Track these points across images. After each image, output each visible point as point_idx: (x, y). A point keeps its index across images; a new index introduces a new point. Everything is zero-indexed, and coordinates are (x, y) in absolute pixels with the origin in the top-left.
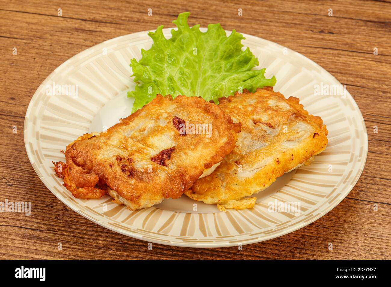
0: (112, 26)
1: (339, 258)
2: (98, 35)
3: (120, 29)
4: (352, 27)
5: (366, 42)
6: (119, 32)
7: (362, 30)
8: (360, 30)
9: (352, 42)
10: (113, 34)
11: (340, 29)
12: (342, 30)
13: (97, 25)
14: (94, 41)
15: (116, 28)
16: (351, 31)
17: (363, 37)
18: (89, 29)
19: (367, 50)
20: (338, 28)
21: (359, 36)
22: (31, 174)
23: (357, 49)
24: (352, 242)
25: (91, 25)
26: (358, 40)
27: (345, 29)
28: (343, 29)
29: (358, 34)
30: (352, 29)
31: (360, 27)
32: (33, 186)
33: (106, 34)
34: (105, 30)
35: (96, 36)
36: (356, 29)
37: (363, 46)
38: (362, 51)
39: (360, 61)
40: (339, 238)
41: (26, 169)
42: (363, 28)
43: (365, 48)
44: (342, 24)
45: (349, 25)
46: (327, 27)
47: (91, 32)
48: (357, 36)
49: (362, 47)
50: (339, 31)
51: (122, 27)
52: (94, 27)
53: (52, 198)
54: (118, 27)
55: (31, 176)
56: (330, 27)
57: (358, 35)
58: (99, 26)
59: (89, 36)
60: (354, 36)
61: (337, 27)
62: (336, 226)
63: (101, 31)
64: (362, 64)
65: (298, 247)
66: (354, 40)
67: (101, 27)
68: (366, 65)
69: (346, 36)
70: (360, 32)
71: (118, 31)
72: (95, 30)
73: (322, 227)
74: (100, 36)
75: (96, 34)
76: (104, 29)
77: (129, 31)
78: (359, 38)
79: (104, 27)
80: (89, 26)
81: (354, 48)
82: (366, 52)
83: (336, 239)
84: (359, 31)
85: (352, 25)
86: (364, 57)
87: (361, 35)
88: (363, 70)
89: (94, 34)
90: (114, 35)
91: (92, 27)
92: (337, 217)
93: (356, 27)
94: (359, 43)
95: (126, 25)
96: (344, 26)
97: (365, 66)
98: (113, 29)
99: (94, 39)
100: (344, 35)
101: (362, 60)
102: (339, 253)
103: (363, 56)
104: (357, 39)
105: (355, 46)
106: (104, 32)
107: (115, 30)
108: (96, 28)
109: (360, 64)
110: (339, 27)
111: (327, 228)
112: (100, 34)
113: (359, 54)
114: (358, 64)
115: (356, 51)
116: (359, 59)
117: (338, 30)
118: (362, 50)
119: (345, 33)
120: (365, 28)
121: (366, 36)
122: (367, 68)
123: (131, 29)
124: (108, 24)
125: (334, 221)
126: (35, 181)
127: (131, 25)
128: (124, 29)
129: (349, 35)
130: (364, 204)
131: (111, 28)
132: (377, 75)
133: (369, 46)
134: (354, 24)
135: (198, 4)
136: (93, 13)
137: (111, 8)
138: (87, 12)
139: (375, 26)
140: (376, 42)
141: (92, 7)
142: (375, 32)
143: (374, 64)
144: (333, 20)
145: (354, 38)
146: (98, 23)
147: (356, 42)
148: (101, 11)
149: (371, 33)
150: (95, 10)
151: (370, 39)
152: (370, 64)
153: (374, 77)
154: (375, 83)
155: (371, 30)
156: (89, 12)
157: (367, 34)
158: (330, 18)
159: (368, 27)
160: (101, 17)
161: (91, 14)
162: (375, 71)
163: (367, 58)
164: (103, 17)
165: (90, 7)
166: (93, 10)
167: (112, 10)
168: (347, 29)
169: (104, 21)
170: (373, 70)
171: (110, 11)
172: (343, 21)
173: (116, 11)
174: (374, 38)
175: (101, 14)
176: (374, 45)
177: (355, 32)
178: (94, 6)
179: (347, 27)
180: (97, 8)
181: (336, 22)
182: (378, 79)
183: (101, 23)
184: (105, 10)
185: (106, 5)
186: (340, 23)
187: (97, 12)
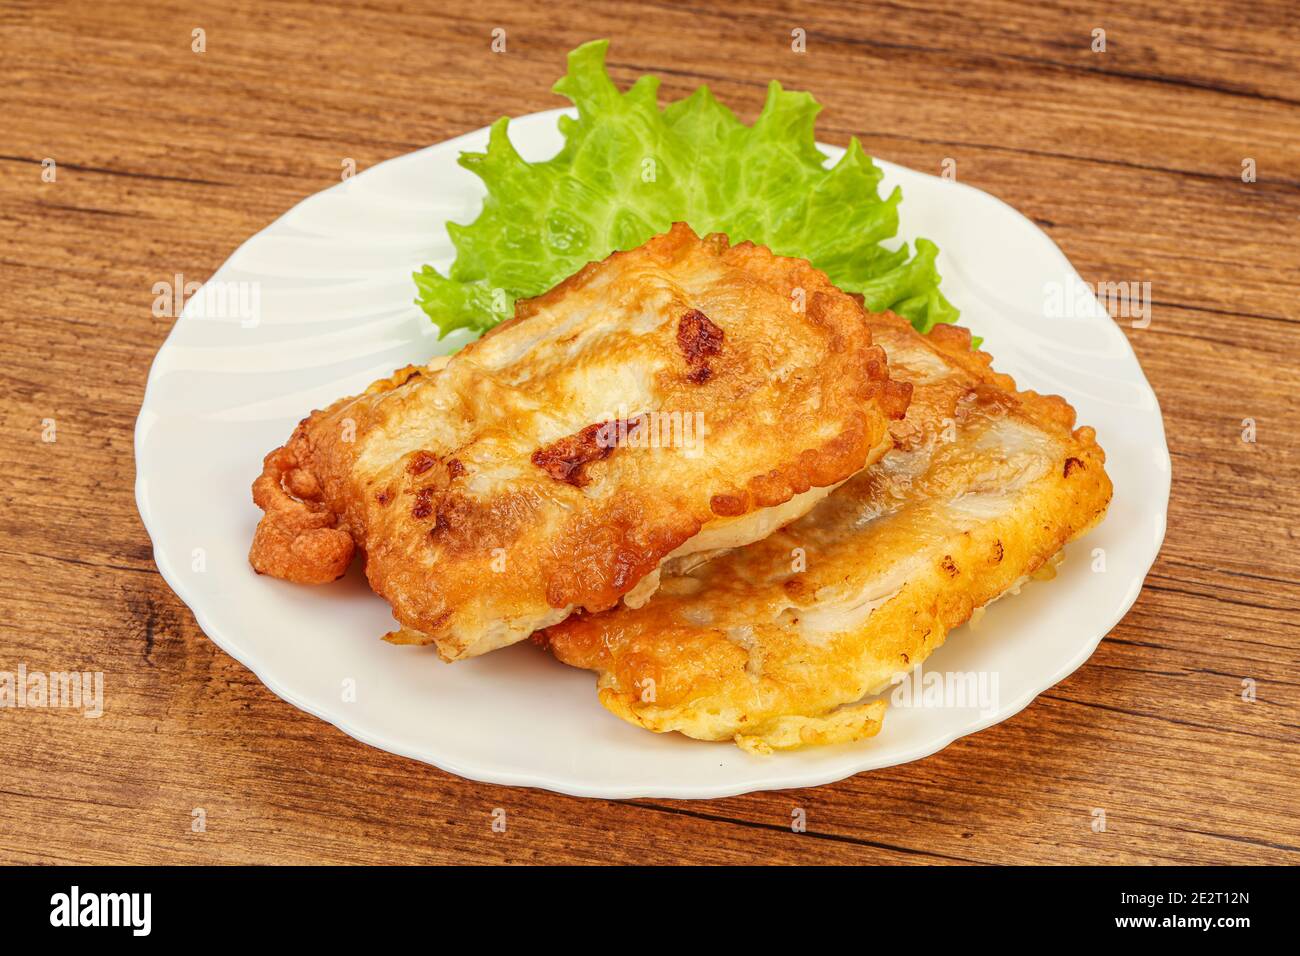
0: (183, 194)
2: (127, 228)
3: (213, 203)
4: (1127, 198)
5: (1176, 258)
6: (209, 218)
7: (1166, 212)
8: (1158, 211)
10: (187, 224)
11: (1079, 208)
12: (1089, 211)
13: (125, 189)
14: (105, 251)
15: (198, 200)
16: (1121, 213)
17: (1165, 239)
18: (90, 207)
19: (1181, 293)
20: (1073, 203)
21: (1154, 236)
25: (100, 186)
26: (1148, 251)
27: (1100, 207)
28: (1090, 205)
29: (1148, 226)
30: (1126, 205)
31: (1157, 200)
33: (159, 226)
34: (153, 210)
35: (117, 235)
36: (1142, 204)
37: (1168, 278)
39: (1154, 340)
42: (1168, 201)
43: (1175, 287)
44: (1089, 188)
45: (1116, 189)
46: (1030, 197)
47: (99, 216)
48: (1146, 237)
49: (1163, 282)
50: (1077, 214)
51: (224, 198)
52: (112, 195)
54: (205, 196)
56: (1041, 198)
57: (1149, 232)
58: (129, 193)
59: (90, 231)
60: (1134, 235)
61: (1068, 198)
63: (136, 214)
64: (1163, 352)
66: (1131, 253)
67: (139, 195)
68: (1174, 354)
69: (1103, 234)
70: (1157, 220)
71: (208, 211)
72: (115, 208)
74: (132, 234)
75: (117, 226)
76: (152, 204)
77: (250, 213)
78: (1151, 245)
79: (152, 195)
80: (92, 193)
82: (1176, 302)
84: (1154, 215)
85: (1128, 190)
86: (1167, 323)
87: (1159, 233)
88: (1163, 377)
89: (108, 224)
90: (188, 229)
91: (105, 198)
93: (1144, 199)
94: (1151, 267)
95: (240, 187)
96: (1095, 193)
97: (1172, 359)
98: (186, 202)
99: (109, 246)
100: (1093, 233)
101: (1162, 334)
103: (1165, 319)
104: (1143, 247)
106: (149, 217)
107: (194, 207)
108: (122, 201)
109: (1151, 351)
110: (1075, 199)
112: (135, 223)
114: (1142, 350)
117: (1071, 209)
120: (1180, 202)
122: (1178, 366)
123: (255, 204)
124: (167, 186)
127: (259, 189)
128: (232, 206)
129: (1112, 232)
131: (177, 202)
132: (1215, 398)
133: (1189, 279)
134: (1135, 185)
135: (527, 102)
136: (113, 140)
137: (183, 120)
138: (88, 134)
139: (1218, 196)
140: (1216, 262)
141: (108, 115)
142: (1215, 219)
143: (1206, 353)
144: (1053, 169)
145: (1134, 243)
146: (129, 180)
147: (1138, 260)
148: (145, 131)
149: (1200, 225)
150: (120, 128)
151: (1194, 247)
152: (1189, 351)
153: (1204, 406)
154: (1207, 430)
155: (1203, 211)
156: (96, 135)
157: (1184, 226)
158: (1044, 161)
159: (1189, 199)
160: (143, 154)
161: (105, 144)
162: (1206, 383)
163: (1178, 328)
164: (152, 156)
165: (102, 115)
166: (114, 128)
167: (190, 128)
168: (1107, 205)
169: (154, 172)
170: (1202, 376)
171: (181, 129)
172: (1094, 175)
173: (205, 129)
174: (1208, 243)
175: (144, 144)
176: (1209, 273)
177: (1137, 219)
178: (117, 110)
179: (1108, 199)
180: (130, 119)
181: (1066, 177)
182: (1219, 414)
183: (139, 181)
184: (159, 126)
185: (165, 106)
186: (1081, 180)
187: (130, 134)
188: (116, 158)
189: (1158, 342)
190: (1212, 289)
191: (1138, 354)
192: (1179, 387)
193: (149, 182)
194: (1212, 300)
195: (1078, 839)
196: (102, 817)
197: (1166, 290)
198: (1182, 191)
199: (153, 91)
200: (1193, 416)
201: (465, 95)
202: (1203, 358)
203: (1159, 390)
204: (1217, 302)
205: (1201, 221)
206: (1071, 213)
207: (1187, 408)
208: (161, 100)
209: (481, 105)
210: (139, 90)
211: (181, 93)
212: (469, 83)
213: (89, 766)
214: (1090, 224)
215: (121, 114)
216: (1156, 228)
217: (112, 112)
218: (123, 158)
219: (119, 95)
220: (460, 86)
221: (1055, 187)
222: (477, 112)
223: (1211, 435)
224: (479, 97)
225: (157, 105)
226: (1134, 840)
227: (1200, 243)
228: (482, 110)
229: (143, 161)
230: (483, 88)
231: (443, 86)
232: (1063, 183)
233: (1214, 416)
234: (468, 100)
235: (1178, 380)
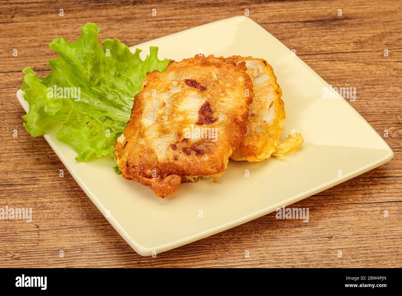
1: (370, 265)
4: (293, 30)
5: (312, 43)
7: (304, 32)
8: (302, 32)
9: (299, 45)
11: (282, 35)
12: (285, 35)
16: (294, 34)
17: (306, 38)
20: (280, 34)
21: (304, 38)
22: (34, 243)
23: (306, 52)
24: (377, 247)
26: (304, 42)
27: (287, 34)
28: (285, 33)
29: (301, 36)
30: (294, 32)
31: (300, 29)
32: (40, 255)
36: (297, 31)
37: (311, 48)
38: (313, 53)
39: (314, 63)
40: (363, 245)
41: (27, 239)
42: (303, 29)
43: (314, 50)
44: (282, 29)
45: (289, 28)
48: (301, 39)
50: (282, 36)
53: (66, 264)
55: (35, 245)
58: (43, 75)
60: (298, 39)
61: (278, 33)
62: (355, 234)
64: (318, 66)
65: (327, 263)
66: (300, 43)
68: (321, 66)
69: (291, 40)
70: (303, 34)
73: (342, 238)
78: (303, 40)
81: (303, 51)
82: (316, 53)
83: (361, 247)
85: (292, 28)
86: (316, 59)
88: (320, 72)
92: (353, 225)
93: (297, 30)
94: (306, 46)
96: (284, 30)
100: (288, 40)
101: (315, 62)
102: (368, 261)
103: (315, 58)
105: (304, 49)
110: (280, 33)
111: (347, 238)
113: (310, 57)
114: (313, 66)
115: (306, 54)
116: (312, 61)
118: (311, 52)
119: (289, 38)
120: (306, 29)
121: (309, 37)
122: (323, 69)
125: (351, 230)
126: (41, 249)
129: (293, 39)
130: (373, 206)
132: (335, 74)
133: (316, 47)
134: (294, 27)
135: (133, 34)
136: (32, 63)
137: (48, 55)
138: (25, 62)
139: (315, 26)
140: (321, 42)
141: (28, 57)
142: (316, 31)
143: (328, 64)
144: (272, 27)
145: (300, 41)
146: (41, 72)
147: (302, 45)
148: (40, 59)
149: (313, 33)
150: (33, 59)
151: (314, 39)
152: (324, 64)
153: (333, 77)
154: (337, 82)
155: (313, 30)
156: (28, 62)
157: (310, 34)
158: (269, 25)
159: (308, 28)
160: (42, 65)
161: (31, 64)
162: (332, 71)
163: (319, 59)
164: (44, 65)
165: (27, 57)
166: (31, 60)
167: (51, 56)
168: (289, 33)
169: (47, 69)
170: (330, 70)
171: (49, 57)
172: (282, 26)
173: (55, 56)
174: (318, 38)
175: (40, 62)
176: (321, 45)
177: (298, 35)
178: (30, 55)
179: (289, 31)
180: (34, 57)
181: (276, 28)
182: (338, 78)
183: (44, 72)
184: (43, 57)
185: (42, 52)
186: (280, 28)
187: (36, 61)
188: (35, 67)
189: (316, 64)
190: (323, 48)
191: (312, 68)
192: (325, 74)
193: (46, 72)
194: (324, 51)
195: (348, 185)
196: (108, 228)
197: (312, 51)
198: (306, 26)
199: (37, 48)
200: (332, 80)
201: (117, 35)
202: (328, 65)
203: (321, 75)
204: (326, 51)
205: (313, 32)
206: (281, 36)
207: (330, 78)
208: (40, 50)
209: (122, 37)
210: (33, 49)
211: (44, 48)
212: (117, 32)
213: (99, 217)
214: (287, 38)
215: (31, 56)
216: (303, 36)
217: (29, 56)
218: (37, 67)
219: (29, 51)
220: (115, 33)
221: (274, 31)
222: (122, 39)
223: (338, 83)
224: (121, 35)
225: (39, 52)
226: (361, 182)
227: (315, 38)
228: (123, 38)
229: (42, 67)
230: (121, 32)
231: (111, 34)
232: (276, 29)
233: (337, 79)
234: (118, 36)
235: (325, 72)
